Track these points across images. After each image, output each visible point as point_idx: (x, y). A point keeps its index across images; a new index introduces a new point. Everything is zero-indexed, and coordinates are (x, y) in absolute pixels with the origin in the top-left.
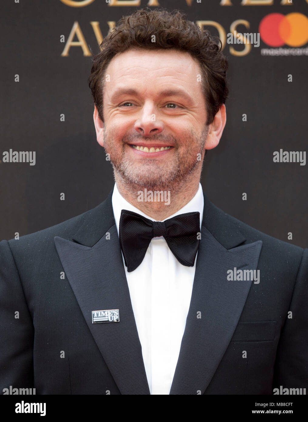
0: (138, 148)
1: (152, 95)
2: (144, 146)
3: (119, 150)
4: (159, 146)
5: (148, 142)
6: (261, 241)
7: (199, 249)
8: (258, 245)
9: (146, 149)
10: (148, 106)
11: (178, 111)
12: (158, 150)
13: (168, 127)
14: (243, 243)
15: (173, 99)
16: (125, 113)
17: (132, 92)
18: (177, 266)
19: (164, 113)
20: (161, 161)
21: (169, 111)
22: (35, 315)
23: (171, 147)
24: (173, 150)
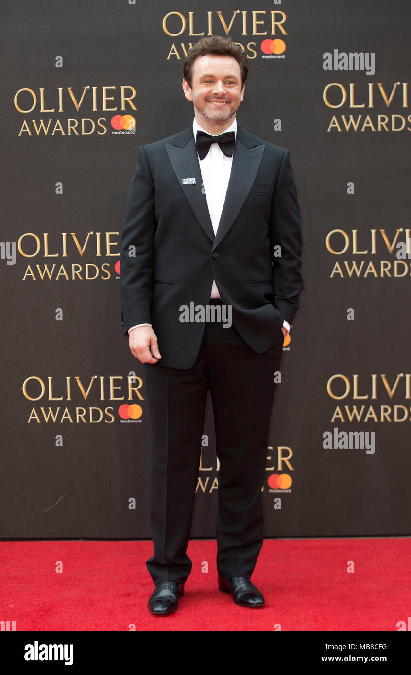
0: (213, 103)
1: (221, 77)
2: (216, 102)
3: (204, 104)
4: (223, 102)
5: (219, 100)
6: (264, 145)
7: (234, 148)
8: (263, 147)
9: (217, 103)
10: (220, 83)
11: (232, 85)
12: (223, 104)
13: (228, 93)
14: (256, 146)
15: (231, 79)
16: (207, 86)
17: (212, 76)
18: (224, 157)
19: (226, 86)
20: (225, 109)
21: (229, 85)
22: (155, 182)
23: (227, 103)
24: (228, 104)
